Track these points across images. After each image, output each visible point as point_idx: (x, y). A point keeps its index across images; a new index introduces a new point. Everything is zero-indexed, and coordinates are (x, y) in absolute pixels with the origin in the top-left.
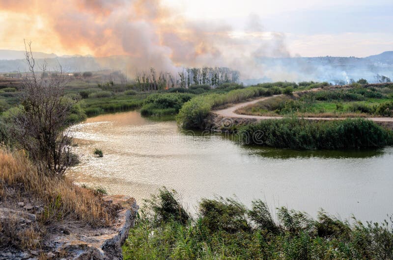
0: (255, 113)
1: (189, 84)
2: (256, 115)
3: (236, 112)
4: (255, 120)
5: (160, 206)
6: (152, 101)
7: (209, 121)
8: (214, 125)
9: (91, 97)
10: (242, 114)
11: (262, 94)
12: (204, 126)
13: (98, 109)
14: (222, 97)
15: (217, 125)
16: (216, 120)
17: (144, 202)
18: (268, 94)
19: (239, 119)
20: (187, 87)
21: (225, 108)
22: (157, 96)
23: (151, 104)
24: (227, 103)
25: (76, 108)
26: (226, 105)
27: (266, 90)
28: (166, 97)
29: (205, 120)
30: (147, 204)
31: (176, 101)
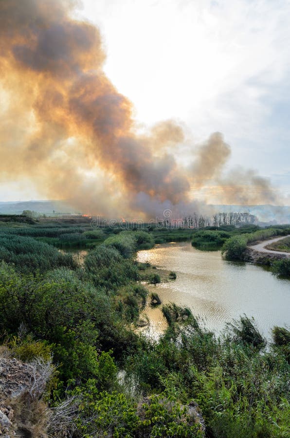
0: (282, 250)
1: (220, 223)
2: (283, 252)
3: (266, 247)
4: (285, 256)
5: (241, 330)
6: (200, 236)
7: (247, 254)
8: (251, 257)
9: (155, 231)
10: (271, 250)
11: (279, 234)
12: (243, 257)
13: (162, 240)
14: (252, 236)
15: (253, 257)
16: (252, 253)
17: (226, 324)
18: (283, 234)
19: (271, 254)
20: (219, 226)
21: (256, 244)
22: (203, 232)
23: (199, 238)
24: (256, 240)
25: (149, 239)
26: (256, 242)
27: (281, 231)
28: (210, 234)
29: (244, 253)
30: (230, 326)
31: (217, 236)
